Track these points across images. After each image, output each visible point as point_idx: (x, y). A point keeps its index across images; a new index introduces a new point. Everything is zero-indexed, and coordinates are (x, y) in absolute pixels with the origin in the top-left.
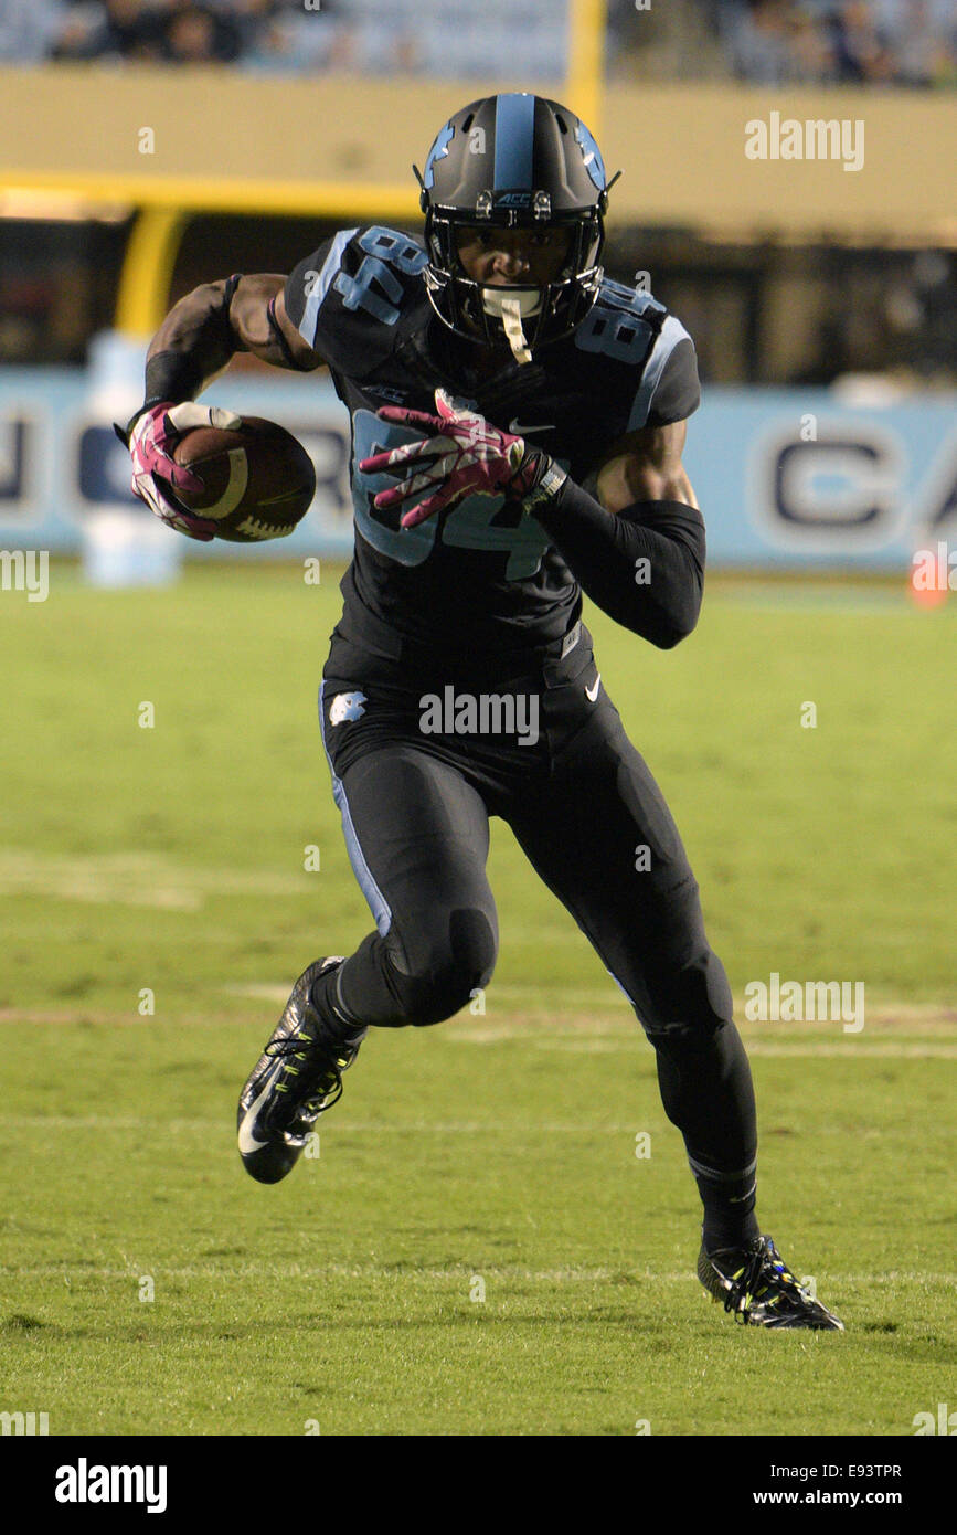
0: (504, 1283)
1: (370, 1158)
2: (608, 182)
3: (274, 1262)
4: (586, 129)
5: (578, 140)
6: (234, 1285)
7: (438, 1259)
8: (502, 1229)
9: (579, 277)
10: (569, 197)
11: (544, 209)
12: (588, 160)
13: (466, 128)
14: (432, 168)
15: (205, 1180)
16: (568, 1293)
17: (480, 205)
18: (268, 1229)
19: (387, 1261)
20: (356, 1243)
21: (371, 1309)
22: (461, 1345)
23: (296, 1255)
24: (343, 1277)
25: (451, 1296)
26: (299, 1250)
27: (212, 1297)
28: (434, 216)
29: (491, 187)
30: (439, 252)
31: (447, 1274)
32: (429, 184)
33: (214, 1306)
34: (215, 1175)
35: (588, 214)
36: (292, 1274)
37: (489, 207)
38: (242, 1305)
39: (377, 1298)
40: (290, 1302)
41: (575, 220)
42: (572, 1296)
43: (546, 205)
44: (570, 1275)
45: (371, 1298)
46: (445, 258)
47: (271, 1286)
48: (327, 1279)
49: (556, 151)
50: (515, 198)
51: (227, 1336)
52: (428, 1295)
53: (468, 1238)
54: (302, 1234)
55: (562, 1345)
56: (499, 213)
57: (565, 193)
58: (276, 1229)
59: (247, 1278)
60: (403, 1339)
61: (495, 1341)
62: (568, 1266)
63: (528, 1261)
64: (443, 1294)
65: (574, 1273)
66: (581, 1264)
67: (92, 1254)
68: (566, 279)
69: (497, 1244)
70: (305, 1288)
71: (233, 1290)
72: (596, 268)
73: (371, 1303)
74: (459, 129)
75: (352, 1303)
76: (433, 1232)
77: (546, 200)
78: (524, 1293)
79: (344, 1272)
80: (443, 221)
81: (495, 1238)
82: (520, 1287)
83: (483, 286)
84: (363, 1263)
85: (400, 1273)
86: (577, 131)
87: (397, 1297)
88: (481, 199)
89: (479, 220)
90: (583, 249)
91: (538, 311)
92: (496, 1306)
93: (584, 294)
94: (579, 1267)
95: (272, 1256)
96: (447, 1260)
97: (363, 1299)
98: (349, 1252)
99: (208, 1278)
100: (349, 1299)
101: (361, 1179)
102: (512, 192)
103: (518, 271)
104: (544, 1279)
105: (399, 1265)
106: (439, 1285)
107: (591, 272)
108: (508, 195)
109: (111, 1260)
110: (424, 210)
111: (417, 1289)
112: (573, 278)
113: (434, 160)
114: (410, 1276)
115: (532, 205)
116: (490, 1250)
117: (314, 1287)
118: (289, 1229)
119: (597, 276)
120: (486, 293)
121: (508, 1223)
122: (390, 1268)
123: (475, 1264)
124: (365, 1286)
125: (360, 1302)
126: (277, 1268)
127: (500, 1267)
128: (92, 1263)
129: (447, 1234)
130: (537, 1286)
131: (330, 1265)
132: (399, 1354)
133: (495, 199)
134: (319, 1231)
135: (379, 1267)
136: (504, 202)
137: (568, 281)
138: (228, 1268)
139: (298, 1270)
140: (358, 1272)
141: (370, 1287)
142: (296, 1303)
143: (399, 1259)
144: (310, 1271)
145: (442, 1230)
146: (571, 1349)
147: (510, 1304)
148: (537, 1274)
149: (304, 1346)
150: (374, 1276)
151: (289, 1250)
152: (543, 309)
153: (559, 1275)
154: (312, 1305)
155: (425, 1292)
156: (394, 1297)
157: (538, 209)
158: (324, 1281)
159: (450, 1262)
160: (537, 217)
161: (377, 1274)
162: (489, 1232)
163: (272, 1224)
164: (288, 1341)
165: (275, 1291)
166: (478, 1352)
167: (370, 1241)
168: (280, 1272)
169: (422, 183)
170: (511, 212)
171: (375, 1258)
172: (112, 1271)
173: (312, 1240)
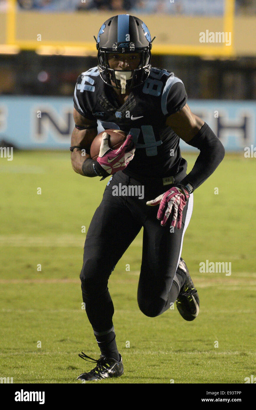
0: (209, 356)
1: (171, 321)
2: (152, 40)
3: (143, 350)
4: (145, 24)
5: (142, 27)
6: (132, 357)
7: (190, 349)
8: (208, 340)
9: (144, 67)
10: (140, 44)
11: (133, 48)
12: (146, 34)
13: (109, 25)
14: (99, 37)
15: (124, 327)
16: (227, 358)
17: (114, 47)
18: (142, 341)
19: (176, 350)
20: (167, 345)
21: (171, 363)
22: (197, 373)
23: (150, 348)
24: (163, 354)
25: (194, 359)
26: (151, 347)
27: (126, 360)
28: (100, 50)
29: (117, 41)
30: (102, 61)
31: (193, 353)
32: (99, 41)
33: (126, 363)
34: (126, 326)
35: (146, 49)
36: (148, 354)
37: (116, 47)
38: (134, 362)
39: (173, 360)
40: (148, 361)
41: (142, 51)
42: (228, 359)
43: (133, 46)
44: (228, 353)
45: (171, 360)
46: (104, 62)
47: (143, 357)
48: (159, 355)
49: (136, 31)
50: (124, 45)
51: (130, 371)
52: (187, 359)
53: (199, 343)
54: (151, 342)
55: (226, 373)
56: (119, 49)
57: (139, 43)
58: (144, 341)
59: (136, 355)
60: (180, 372)
61: (207, 372)
62: (227, 351)
63: (216, 349)
64: (192, 359)
65: (229, 353)
66: (231, 350)
67: (91, 348)
68: (140, 68)
69: (207, 345)
70: (152, 357)
71: (132, 358)
72: (149, 65)
73: (171, 362)
74: (107, 25)
75: (166, 362)
76: (189, 341)
77: (133, 45)
78: (215, 358)
79: (163, 353)
80: (103, 52)
81: (206, 343)
82: (213, 357)
83: (115, 70)
84: (169, 350)
85: (179, 353)
86: (142, 25)
87: (179, 360)
88: (114, 45)
89: (114, 51)
90: (144, 59)
91: (132, 78)
92: (207, 363)
93: (146, 73)
94: (230, 351)
95: (143, 348)
96: (193, 349)
97: (169, 360)
98: (165, 347)
99: (125, 355)
100: (165, 360)
101: (168, 326)
102: (123, 43)
103: (126, 67)
104: (221, 355)
105: (179, 351)
106: (190, 357)
107: (147, 66)
108: (122, 44)
109: (97, 350)
110: (97, 49)
111: (184, 357)
112: (142, 68)
113: (100, 34)
114: (182, 354)
115: (129, 47)
116: (205, 346)
117: (155, 357)
118: (147, 341)
119: (149, 67)
120: (116, 73)
121: (210, 339)
122: (177, 352)
123: (201, 350)
124: (169, 357)
125: (168, 362)
126: (144, 351)
127: (208, 351)
128: (91, 351)
129: (192, 342)
130: (219, 356)
131: (160, 351)
132: (179, 376)
133: (118, 45)
134: (156, 341)
135: (173, 351)
136: (121, 46)
137: (140, 69)
138: (130, 352)
139: (150, 352)
140: (167, 353)
141: (171, 357)
142: (150, 362)
143: (179, 349)
144: (154, 353)
145: (191, 341)
146: (228, 374)
147: (211, 362)
148: (218, 353)
149: (152, 374)
150: (172, 354)
151: (147, 347)
152: (133, 77)
153: (225, 353)
154: (154, 362)
155: (187, 358)
156: (178, 360)
157: (131, 48)
158: (157, 355)
159: (193, 350)
160: (131, 50)
161: (173, 353)
162: (204, 341)
163: (143, 339)
164: (147, 372)
165: (144, 359)
166: (202, 375)
167: (171, 344)
168: (145, 353)
169: (97, 41)
170: (123, 48)
171: (172, 349)
172: (97, 353)
173: (154, 344)
